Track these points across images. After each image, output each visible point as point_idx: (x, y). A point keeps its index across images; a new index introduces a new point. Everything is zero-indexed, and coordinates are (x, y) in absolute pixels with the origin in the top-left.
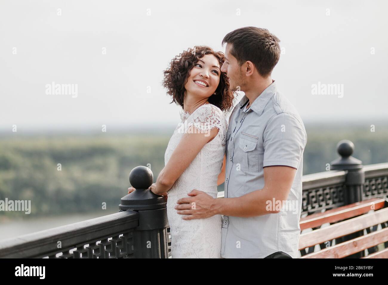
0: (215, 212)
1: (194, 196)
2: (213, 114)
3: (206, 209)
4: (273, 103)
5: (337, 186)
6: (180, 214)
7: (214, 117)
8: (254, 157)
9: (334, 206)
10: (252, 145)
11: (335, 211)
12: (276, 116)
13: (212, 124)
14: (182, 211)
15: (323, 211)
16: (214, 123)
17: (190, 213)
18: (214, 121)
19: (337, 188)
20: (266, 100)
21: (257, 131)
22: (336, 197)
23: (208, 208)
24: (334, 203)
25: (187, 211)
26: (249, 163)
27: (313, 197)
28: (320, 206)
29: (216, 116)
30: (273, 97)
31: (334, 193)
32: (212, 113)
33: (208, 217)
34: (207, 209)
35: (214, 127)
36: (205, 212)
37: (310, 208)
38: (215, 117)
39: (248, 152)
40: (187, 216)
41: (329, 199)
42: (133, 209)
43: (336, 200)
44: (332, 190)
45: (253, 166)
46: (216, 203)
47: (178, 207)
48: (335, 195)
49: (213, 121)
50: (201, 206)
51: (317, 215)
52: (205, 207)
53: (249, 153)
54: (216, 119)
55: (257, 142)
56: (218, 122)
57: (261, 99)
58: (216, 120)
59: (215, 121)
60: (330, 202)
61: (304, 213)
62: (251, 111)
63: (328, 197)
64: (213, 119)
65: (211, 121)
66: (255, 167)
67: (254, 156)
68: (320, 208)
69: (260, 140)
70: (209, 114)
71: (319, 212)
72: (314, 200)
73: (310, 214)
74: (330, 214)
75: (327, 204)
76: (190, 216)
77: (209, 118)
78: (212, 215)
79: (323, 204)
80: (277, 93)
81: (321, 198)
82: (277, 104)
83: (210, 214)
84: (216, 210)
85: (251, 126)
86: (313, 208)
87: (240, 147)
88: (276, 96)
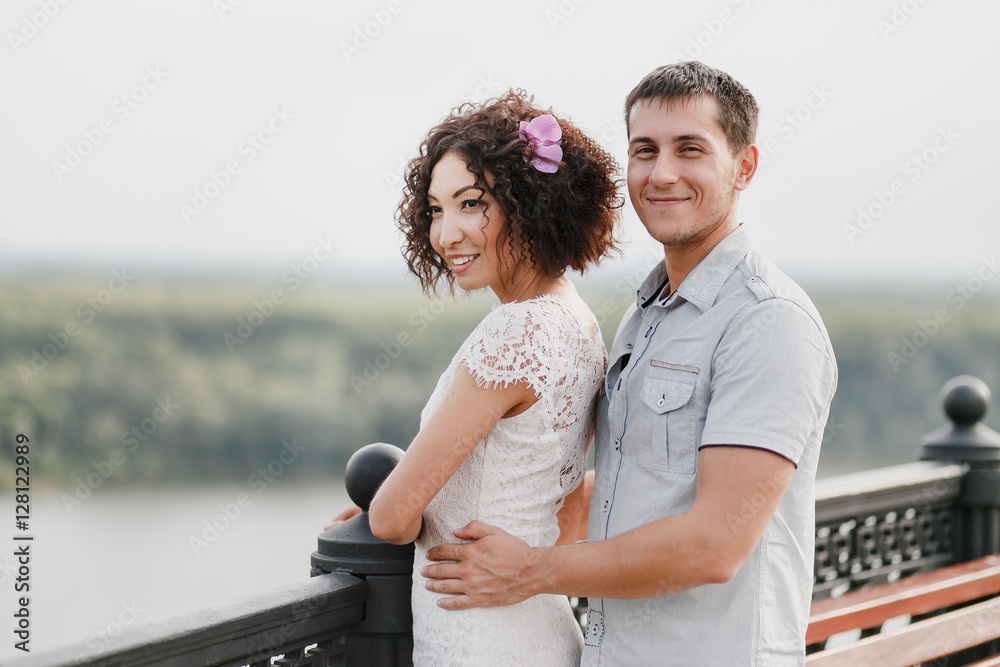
0: (535, 587)
1: (473, 539)
2: (527, 339)
3: (507, 581)
4: (744, 278)
5: (936, 508)
6: (432, 589)
7: (527, 347)
8: (684, 429)
9: (924, 563)
10: (680, 390)
11: (926, 582)
12: (755, 307)
13: (517, 370)
14: (438, 584)
15: (894, 576)
16: (522, 366)
17: (461, 591)
18: (524, 361)
19: (935, 511)
20: (724, 271)
21: (695, 354)
22: (932, 539)
23: (514, 576)
24: (925, 554)
25: (453, 584)
26: (670, 447)
27: (867, 537)
28: (886, 563)
29: (535, 346)
30: (743, 262)
31: (926, 525)
32: (523, 336)
33: (512, 603)
34: (510, 581)
35: (519, 378)
36: (505, 588)
37: (856, 568)
38: (532, 348)
39: (668, 412)
40: (450, 599)
41: (913, 543)
42: (351, 571)
43: (931, 546)
44: (922, 520)
45: (682, 455)
46: (536, 561)
47: (428, 570)
48: (929, 532)
49: (521, 360)
50: (491, 570)
51: (876, 591)
52: (504, 574)
53: (670, 414)
54: (534, 355)
55: (696, 382)
56: (534, 365)
57: (709, 268)
58: (532, 358)
59: (528, 362)
60: (916, 553)
61: (840, 580)
62: (681, 301)
63: (910, 536)
64: (522, 354)
65: (515, 360)
66: (686, 458)
67: (684, 424)
68: (885, 570)
69: (704, 376)
70: (513, 338)
71: (882, 581)
72: (870, 544)
73: (855, 586)
74: (912, 591)
75: (906, 558)
76: (462, 598)
77: (512, 350)
78: (525, 598)
79: (896, 558)
80: (754, 253)
81: (890, 540)
82: (755, 279)
83: (521, 593)
84: (536, 581)
85: (679, 340)
86: (866, 567)
87: (646, 400)
88: (752, 260)
